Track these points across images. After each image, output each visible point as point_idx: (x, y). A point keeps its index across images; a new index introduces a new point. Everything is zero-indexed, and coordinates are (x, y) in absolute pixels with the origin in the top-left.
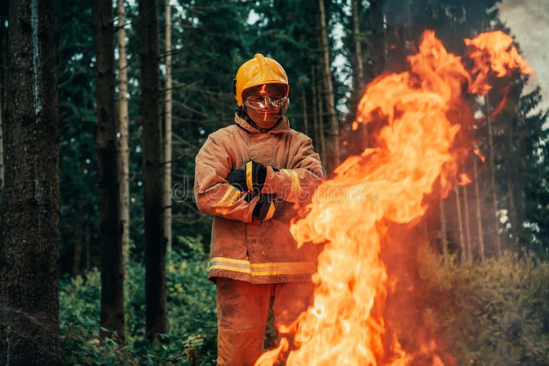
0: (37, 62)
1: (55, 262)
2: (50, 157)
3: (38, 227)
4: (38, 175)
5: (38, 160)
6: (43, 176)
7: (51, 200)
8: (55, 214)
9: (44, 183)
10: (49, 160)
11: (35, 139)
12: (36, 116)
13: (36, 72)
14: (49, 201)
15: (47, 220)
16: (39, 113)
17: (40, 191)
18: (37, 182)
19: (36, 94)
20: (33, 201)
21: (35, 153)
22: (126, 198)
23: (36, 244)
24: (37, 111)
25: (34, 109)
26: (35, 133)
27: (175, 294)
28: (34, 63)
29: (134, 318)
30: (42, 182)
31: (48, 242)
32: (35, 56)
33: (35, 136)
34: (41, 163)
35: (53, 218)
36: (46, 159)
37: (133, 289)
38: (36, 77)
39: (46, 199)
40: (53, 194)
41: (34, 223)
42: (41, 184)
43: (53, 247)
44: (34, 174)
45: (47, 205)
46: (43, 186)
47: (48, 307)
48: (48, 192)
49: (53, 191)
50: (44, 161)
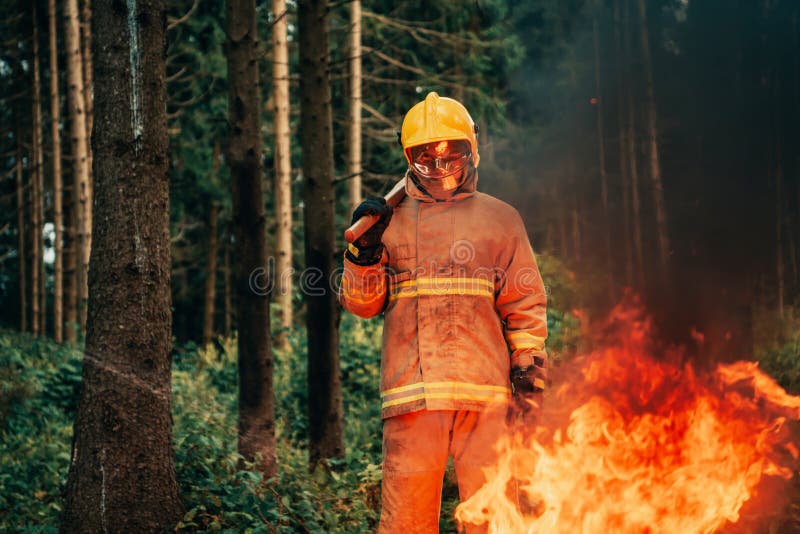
0: (135, 58)
1: (165, 356)
2: (156, 202)
3: (140, 305)
4: (140, 227)
5: (139, 207)
6: (147, 228)
7: (159, 265)
8: (165, 285)
9: (147, 240)
10: (155, 206)
11: (134, 175)
12: (135, 141)
13: (134, 75)
14: (155, 267)
15: (153, 295)
16: (139, 137)
17: (143, 252)
18: (137, 238)
19: (135, 107)
20: (133, 267)
21: (134, 197)
22: (285, 214)
23: (138, 331)
24: (137, 132)
25: (131, 130)
26: (134, 166)
27: (365, 379)
28: (131, 60)
29: (298, 418)
30: (145, 239)
31: (155, 327)
32: (132, 51)
33: (134, 170)
34: (144, 211)
35: (161, 292)
36: (151, 205)
37: (297, 369)
38: (134, 82)
39: (151, 264)
40: (161, 256)
41: (135, 299)
42: (144, 243)
43: (162, 334)
44: (134, 227)
45: (152, 274)
46: (146, 245)
47: (158, 421)
48: (154, 253)
49: (161, 251)
50: (147, 207)
